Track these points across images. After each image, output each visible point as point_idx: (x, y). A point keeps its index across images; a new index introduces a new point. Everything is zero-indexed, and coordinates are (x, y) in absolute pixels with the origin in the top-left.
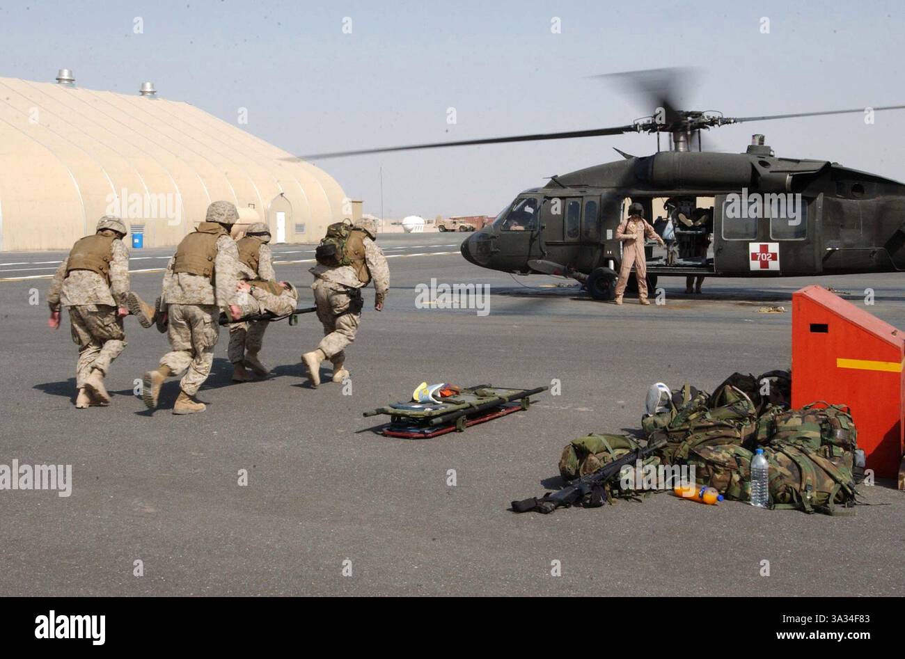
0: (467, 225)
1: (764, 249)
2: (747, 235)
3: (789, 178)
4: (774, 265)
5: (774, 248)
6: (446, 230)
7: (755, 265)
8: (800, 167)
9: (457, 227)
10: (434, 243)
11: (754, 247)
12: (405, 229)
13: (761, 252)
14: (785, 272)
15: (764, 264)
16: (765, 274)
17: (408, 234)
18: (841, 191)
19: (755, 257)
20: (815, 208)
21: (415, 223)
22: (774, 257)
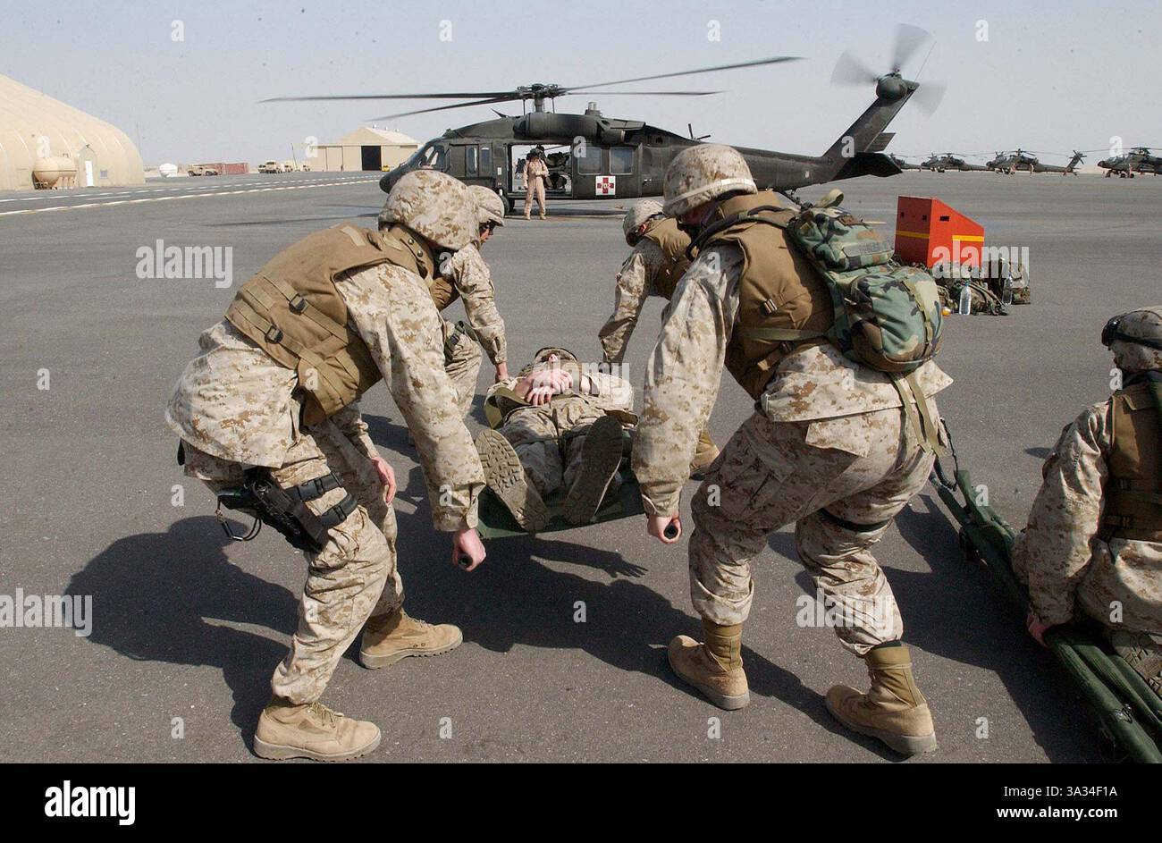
0: (212, 170)
1: (606, 181)
2: (594, 171)
3: (623, 133)
4: (612, 191)
5: (612, 179)
6: (195, 175)
7: (599, 192)
8: (628, 126)
9: (204, 172)
10: (189, 186)
11: (599, 179)
12: (162, 174)
13: (604, 183)
14: (618, 196)
15: (605, 191)
16: (606, 197)
17: (164, 178)
18: (650, 142)
19: (599, 186)
20: (638, 152)
21: (170, 169)
22: (612, 186)
